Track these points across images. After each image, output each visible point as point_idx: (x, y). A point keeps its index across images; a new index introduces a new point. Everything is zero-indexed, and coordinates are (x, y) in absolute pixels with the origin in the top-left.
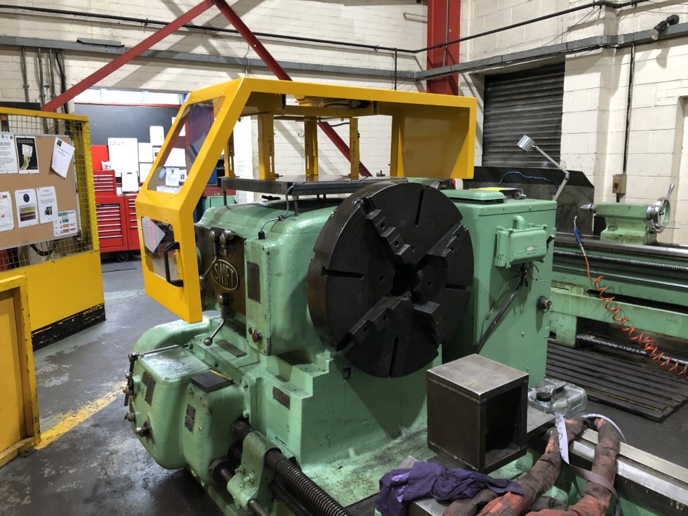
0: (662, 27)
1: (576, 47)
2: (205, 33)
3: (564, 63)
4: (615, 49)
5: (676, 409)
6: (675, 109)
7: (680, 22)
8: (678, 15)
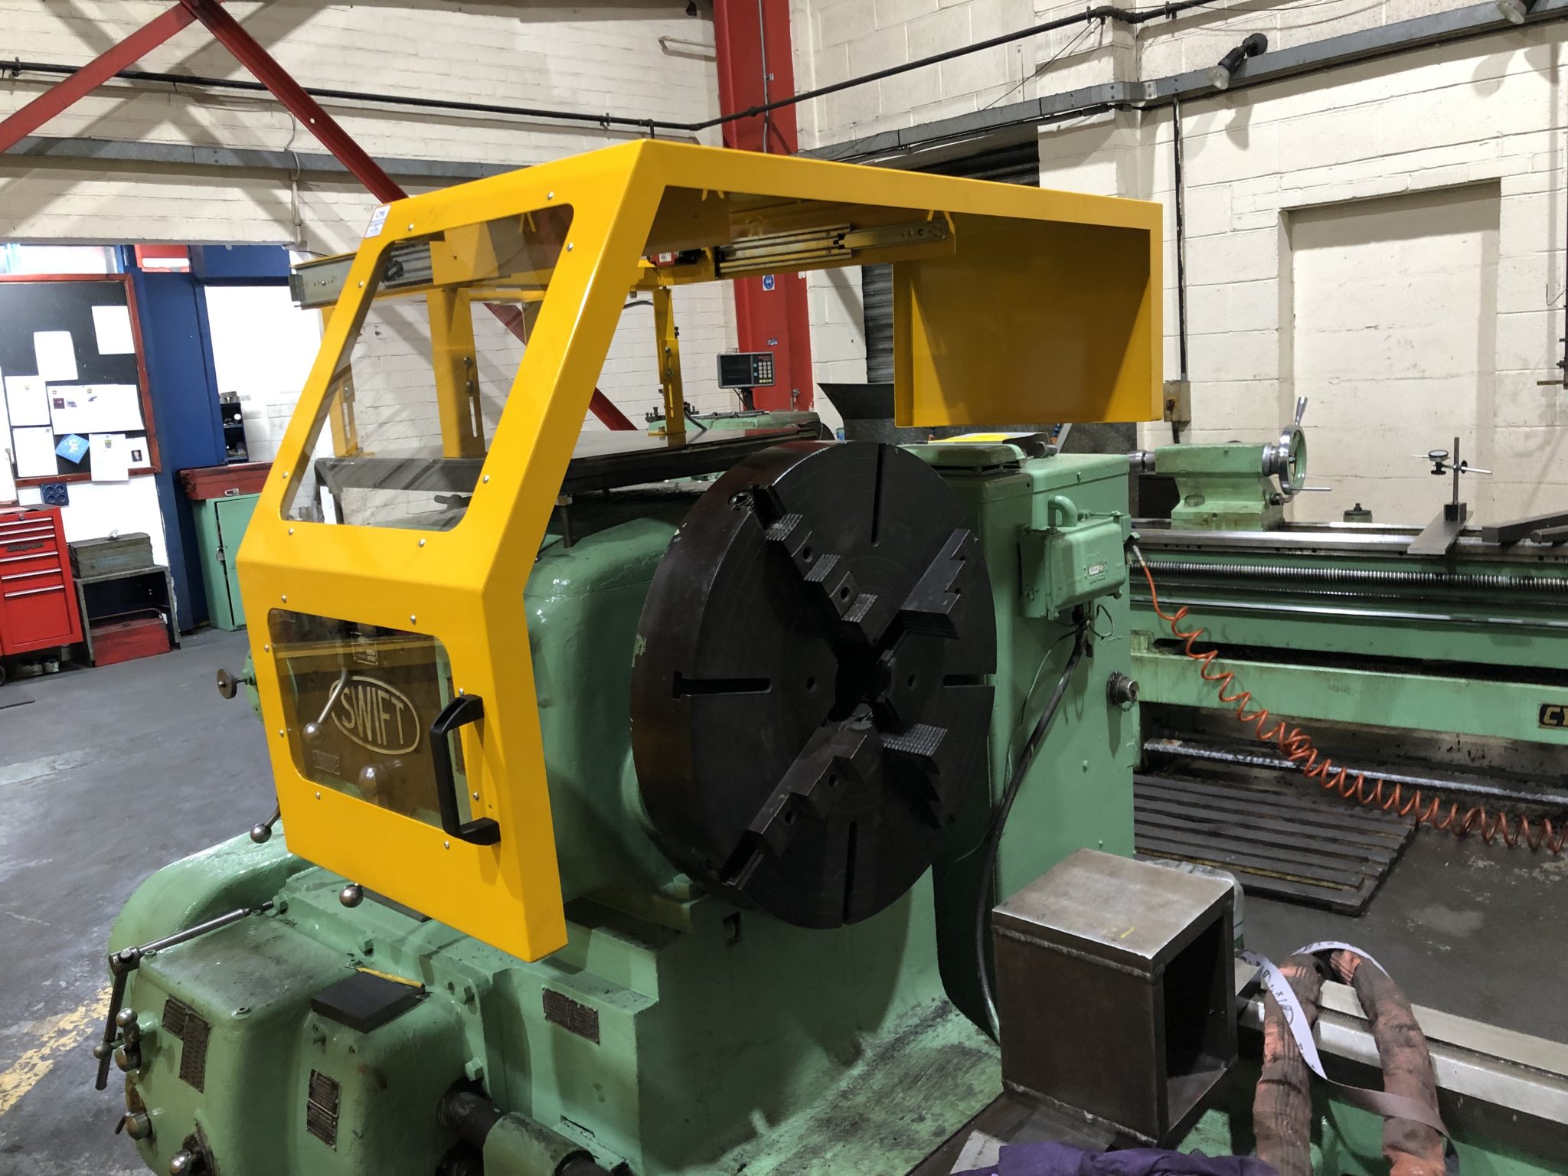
0: (1234, 61)
1: (1059, 109)
2: (176, 92)
3: (1037, 142)
4: (1139, 112)
5: (1382, 879)
6: (1274, 235)
7: (1269, 50)
8: (1265, 33)
